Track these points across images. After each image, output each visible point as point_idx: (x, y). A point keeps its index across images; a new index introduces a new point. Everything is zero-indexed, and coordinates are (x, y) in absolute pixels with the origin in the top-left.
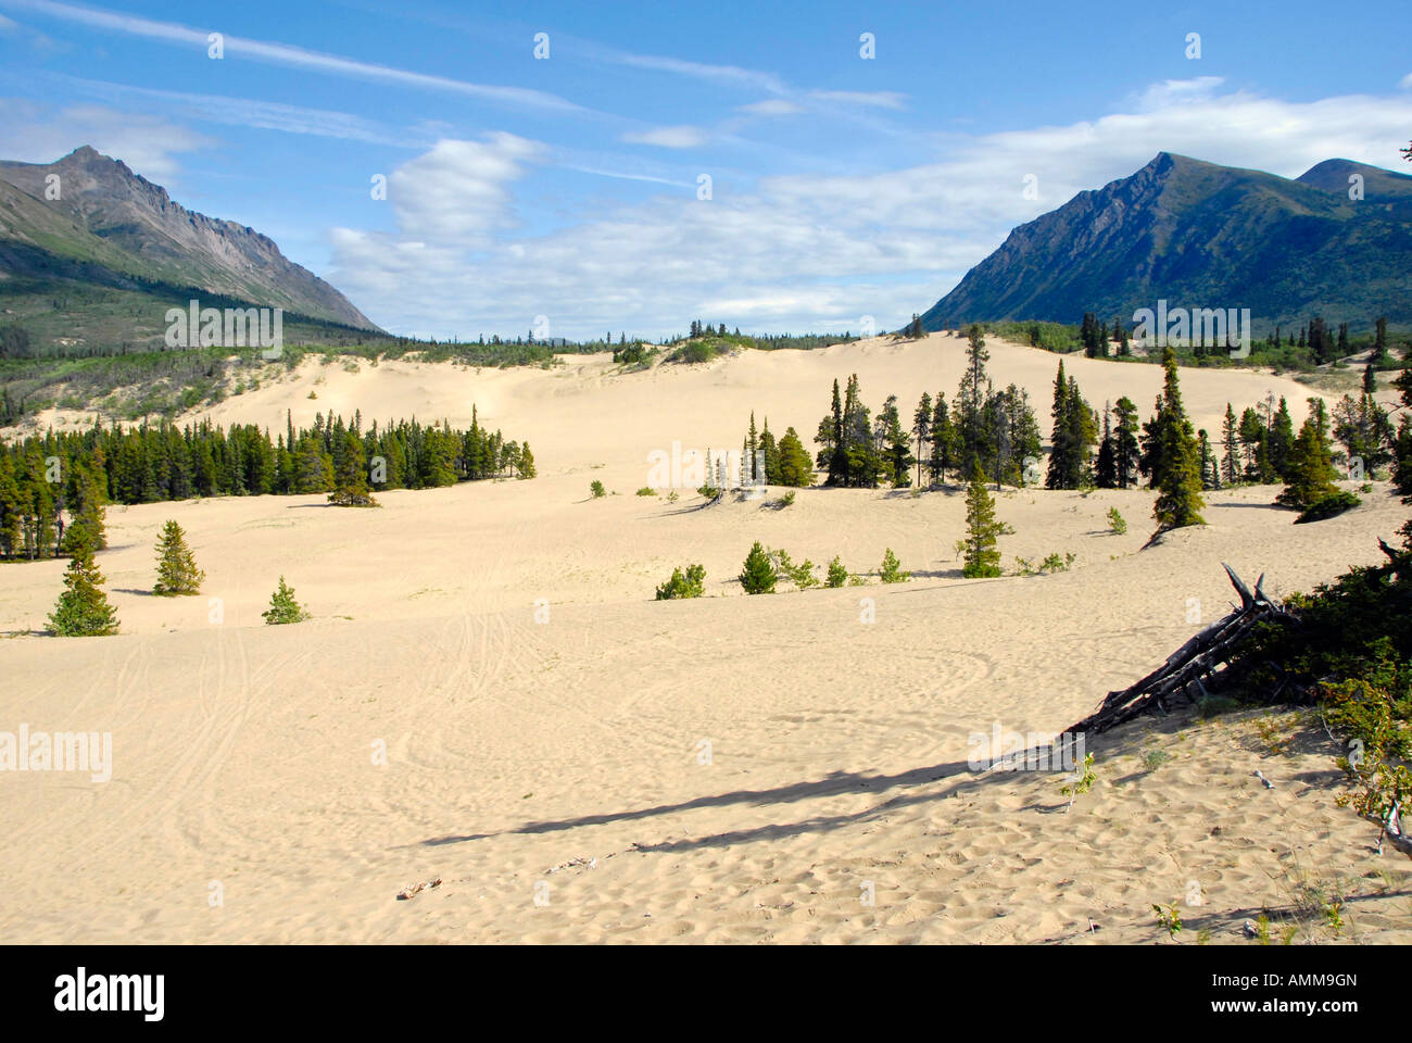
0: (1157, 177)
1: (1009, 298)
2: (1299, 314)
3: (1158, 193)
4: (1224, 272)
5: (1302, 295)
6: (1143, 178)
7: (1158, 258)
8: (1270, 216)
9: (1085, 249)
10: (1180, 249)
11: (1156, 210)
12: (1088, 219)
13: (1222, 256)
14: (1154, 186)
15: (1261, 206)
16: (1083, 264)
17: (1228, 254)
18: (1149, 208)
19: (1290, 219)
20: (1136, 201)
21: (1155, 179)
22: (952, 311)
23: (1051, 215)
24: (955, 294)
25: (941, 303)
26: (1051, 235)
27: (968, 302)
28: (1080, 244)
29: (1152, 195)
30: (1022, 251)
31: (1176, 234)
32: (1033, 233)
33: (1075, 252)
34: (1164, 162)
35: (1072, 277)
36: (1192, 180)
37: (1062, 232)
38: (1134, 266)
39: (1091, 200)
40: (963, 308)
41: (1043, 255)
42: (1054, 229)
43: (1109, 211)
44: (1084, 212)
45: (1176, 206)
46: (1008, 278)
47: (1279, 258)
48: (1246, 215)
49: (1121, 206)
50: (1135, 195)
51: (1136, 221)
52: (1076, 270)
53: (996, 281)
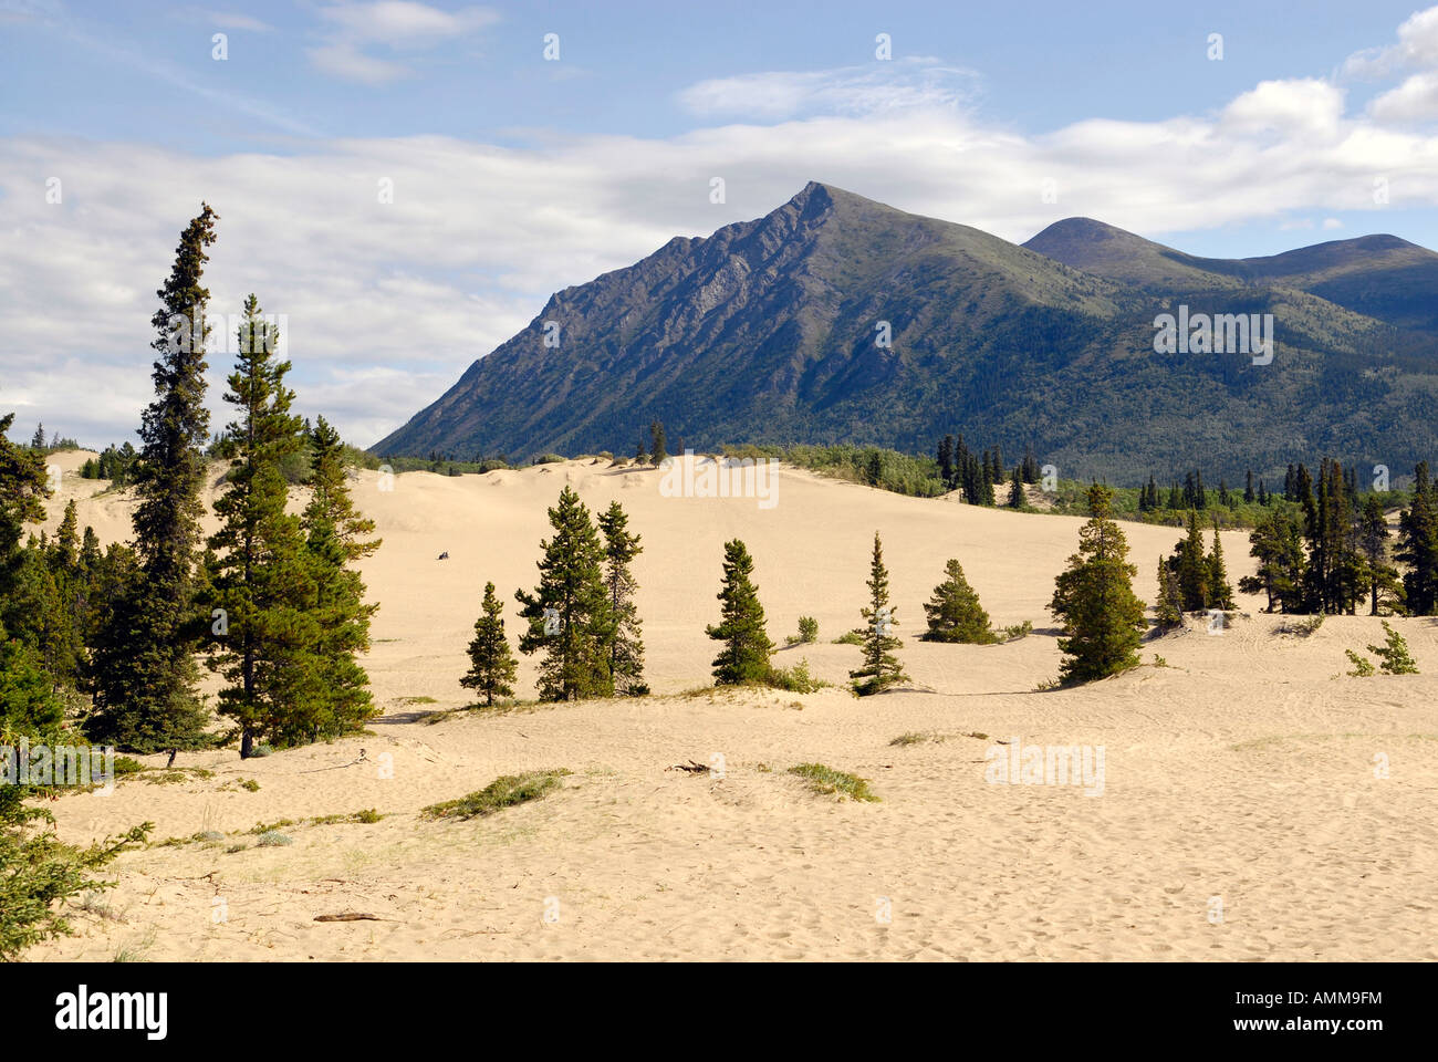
0: (806, 223)
1: (549, 416)
3: (807, 251)
4: (920, 393)
5: (1048, 436)
6: (782, 224)
7: (809, 362)
8: (992, 305)
9: (684, 338)
10: (846, 349)
11: (805, 279)
12: (688, 288)
13: (915, 366)
14: (800, 239)
15: (978, 285)
16: (681, 366)
17: (927, 362)
18: (793, 275)
19: (1023, 312)
20: (770, 262)
21: (800, 226)
22: (442, 434)
23: (622, 274)
24: (447, 404)
26: (624, 309)
27: (474, 419)
28: (675, 329)
29: (796, 254)
30: (570, 334)
31: (839, 324)
32: (591, 304)
33: (665, 342)
34: (817, 199)
35: (662, 386)
36: (863, 233)
37: (643, 306)
38: (769, 374)
39: (691, 254)
40: (463, 431)
41: (610, 345)
42: (628, 300)
43: (724, 275)
44: (681, 274)
45: (838, 276)
46: (547, 381)
47: (1008, 374)
48: (953, 298)
49: (744, 268)
50: (769, 252)
51: (771, 297)
52: (668, 373)
53: (526, 384)
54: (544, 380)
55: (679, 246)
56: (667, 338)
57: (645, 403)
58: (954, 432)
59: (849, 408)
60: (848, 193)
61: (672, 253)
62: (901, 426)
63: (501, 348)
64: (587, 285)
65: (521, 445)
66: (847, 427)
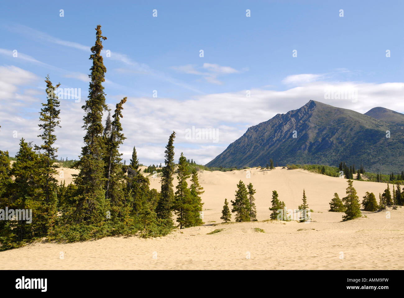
0: (309, 110)
1: (248, 157)
2: (371, 169)
3: (310, 116)
4: (339, 150)
5: (372, 161)
6: (304, 110)
7: (311, 143)
8: (357, 128)
9: (280, 138)
10: (320, 140)
11: (309, 123)
12: (281, 126)
13: (337, 144)
14: (308, 114)
15: (353, 124)
16: (279, 144)
17: (340, 143)
18: (306, 122)
19: (365, 130)
20: (301, 119)
21: (308, 111)
22: (223, 161)
23: (265, 123)
24: (224, 154)
25: (218, 157)
26: (265, 131)
27: (230, 157)
28: (278, 136)
29: (307, 117)
30: (253, 137)
31: (318, 134)
32: (258, 130)
33: (275, 139)
34: (312, 104)
35: (275, 149)
36: (323, 112)
37: (270, 130)
38: (301, 146)
39: (281, 118)
40: (228, 160)
41: (262, 139)
42: (266, 129)
43: (289, 123)
44: (279, 122)
45: (317, 122)
46: (248, 148)
47: (361, 146)
48: (346, 127)
49: (294, 121)
50: (300, 117)
51: (301, 128)
52: (276, 146)
53: (242, 149)
54: (247, 148)
55: (278, 116)
56: (276, 138)
57: (271, 153)
58: (347, 160)
59: (321, 154)
60: (319, 102)
61: (277, 118)
62: (334, 158)
63: (237, 140)
64: (257, 125)
65: (241, 163)
66: (320, 159)
